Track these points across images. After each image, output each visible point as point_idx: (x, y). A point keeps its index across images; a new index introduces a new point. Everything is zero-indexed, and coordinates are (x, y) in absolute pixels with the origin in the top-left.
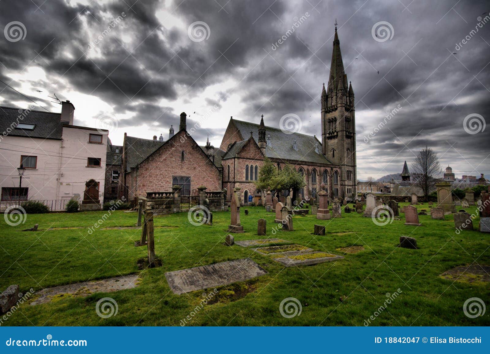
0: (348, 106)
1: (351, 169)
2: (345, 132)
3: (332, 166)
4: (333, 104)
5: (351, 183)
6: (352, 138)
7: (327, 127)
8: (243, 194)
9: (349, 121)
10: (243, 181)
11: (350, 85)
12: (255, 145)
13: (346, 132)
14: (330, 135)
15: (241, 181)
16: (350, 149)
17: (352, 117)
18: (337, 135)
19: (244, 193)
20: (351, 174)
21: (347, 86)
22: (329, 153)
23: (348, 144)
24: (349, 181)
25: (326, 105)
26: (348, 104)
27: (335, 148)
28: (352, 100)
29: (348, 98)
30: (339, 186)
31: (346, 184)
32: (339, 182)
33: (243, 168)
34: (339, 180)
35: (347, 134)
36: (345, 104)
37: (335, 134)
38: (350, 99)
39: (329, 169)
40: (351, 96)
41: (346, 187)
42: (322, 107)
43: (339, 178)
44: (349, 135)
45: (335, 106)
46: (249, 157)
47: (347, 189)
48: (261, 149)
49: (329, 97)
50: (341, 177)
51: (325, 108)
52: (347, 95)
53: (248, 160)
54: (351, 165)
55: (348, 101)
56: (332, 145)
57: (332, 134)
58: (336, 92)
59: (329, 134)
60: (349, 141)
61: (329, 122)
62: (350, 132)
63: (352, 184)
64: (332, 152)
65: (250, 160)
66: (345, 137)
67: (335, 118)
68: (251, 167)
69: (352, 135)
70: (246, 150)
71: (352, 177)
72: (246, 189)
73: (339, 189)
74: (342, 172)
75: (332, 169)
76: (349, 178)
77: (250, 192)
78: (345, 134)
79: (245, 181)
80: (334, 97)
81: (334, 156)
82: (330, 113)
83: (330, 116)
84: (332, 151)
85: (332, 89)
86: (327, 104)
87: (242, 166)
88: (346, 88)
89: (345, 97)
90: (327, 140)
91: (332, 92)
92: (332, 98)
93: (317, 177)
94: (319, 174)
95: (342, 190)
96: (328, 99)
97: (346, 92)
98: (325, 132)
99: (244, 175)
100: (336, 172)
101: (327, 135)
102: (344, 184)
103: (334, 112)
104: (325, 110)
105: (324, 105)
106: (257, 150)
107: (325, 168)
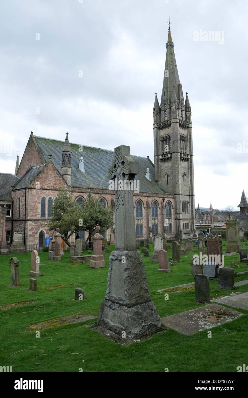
0: (184, 121)
1: (188, 199)
2: (179, 154)
3: (163, 196)
4: (166, 119)
5: (188, 216)
6: (189, 161)
7: (160, 146)
8: (37, 236)
9: (185, 141)
10: (38, 219)
11: (187, 97)
12: (56, 172)
13: (181, 154)
14: (164, 157)
15: (35, 218)
16: (187, 175)
17: (188, 136)
18: (171, 158)
19: (38, 234)
20: (189, 205)
21: (182, 98)
22: (162, 180)
23: (185, 168)
24: (185, 213)
25: (158, 119)
26: (184, 119)
27: (169, 174)
28: (188, 115)
29: (184, 112)
30: (173, 221)
31: (181, 218)
32: (172, 215)
33: (38, 201)
34: (172, 213)
35: (183, 156)
36: (180, 120)
37: (169, 156)
38: (186, 114)
39: (159, 200)
40: (187, 109)
41: (181, 221)
42: (154, 122)
43: (172, 210)
44: (184, 157)
45: (169, 121)
46: (46, 187)
47: (183, 224)
48: (64, 177)
49: (161, 110)
50: (176, 209)
51: (158, 124)
52: (183, 109)
53: (44, 191)
54: (188, 194)
55: (184, 116)
56: (165, 170)
57: (165, 156)
58: (170, 105)
59: (162, 155)
60: (185, 164)
61: (163, 141)
62: (187, 153)
63: (189, 218)
64: (166, 179)
65: (48, 191)
66: (179, 159)
67: (169, 136)
68: (49, 201)
69: (189, 157)
70: (41, 178)
71: (189, 208)
72: (42, 229)
73: (172, 225)
74: (176, 203)
75: (163, 200)
76: (185, 209)
77: (47, 233)
78: (179, 157)
79: (40, 218)
80: (168, 110)
81: (168, 184)
82: (164, 130)
83: (163, 133)
84: (166, 176)
85: (165, 101)
86: (160, 119)
87: (36, 200)
88: (180, 101)
89: (180, 111)
90: (160, 163)
91: (165, 104)
92: (165, 111)
93: (144, 210)
94: (145, 206)
95: (176, 225)
96: (161, 112)
97: (181, 104)
98: (157, 153)
99: (39, 211)
100: (169, 203)
101: (160, 157)
102: (178, 218)
103: (167, 129)
104: (158, 125)
105: (157, 120)
106: (58, 178)
107: (154, 199)
